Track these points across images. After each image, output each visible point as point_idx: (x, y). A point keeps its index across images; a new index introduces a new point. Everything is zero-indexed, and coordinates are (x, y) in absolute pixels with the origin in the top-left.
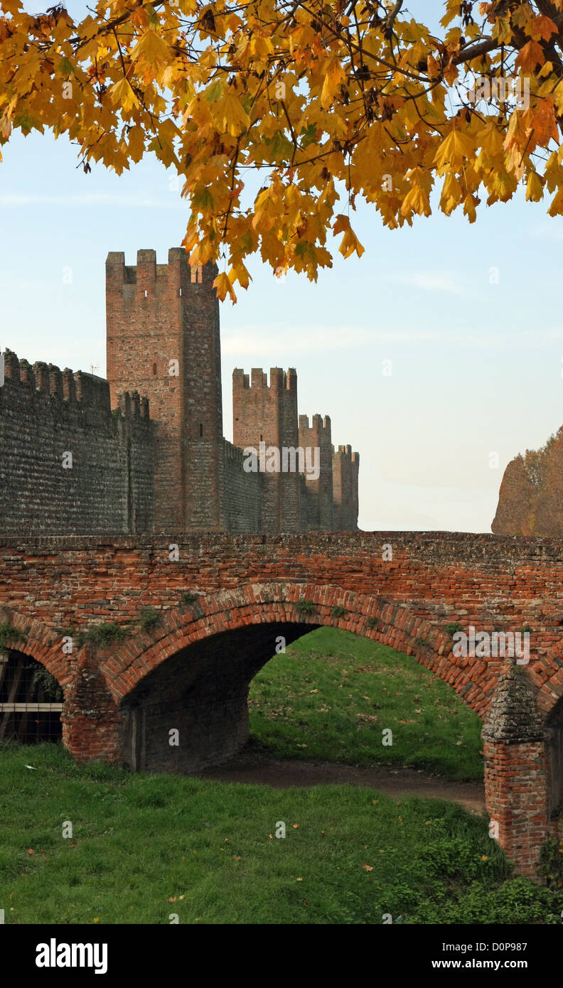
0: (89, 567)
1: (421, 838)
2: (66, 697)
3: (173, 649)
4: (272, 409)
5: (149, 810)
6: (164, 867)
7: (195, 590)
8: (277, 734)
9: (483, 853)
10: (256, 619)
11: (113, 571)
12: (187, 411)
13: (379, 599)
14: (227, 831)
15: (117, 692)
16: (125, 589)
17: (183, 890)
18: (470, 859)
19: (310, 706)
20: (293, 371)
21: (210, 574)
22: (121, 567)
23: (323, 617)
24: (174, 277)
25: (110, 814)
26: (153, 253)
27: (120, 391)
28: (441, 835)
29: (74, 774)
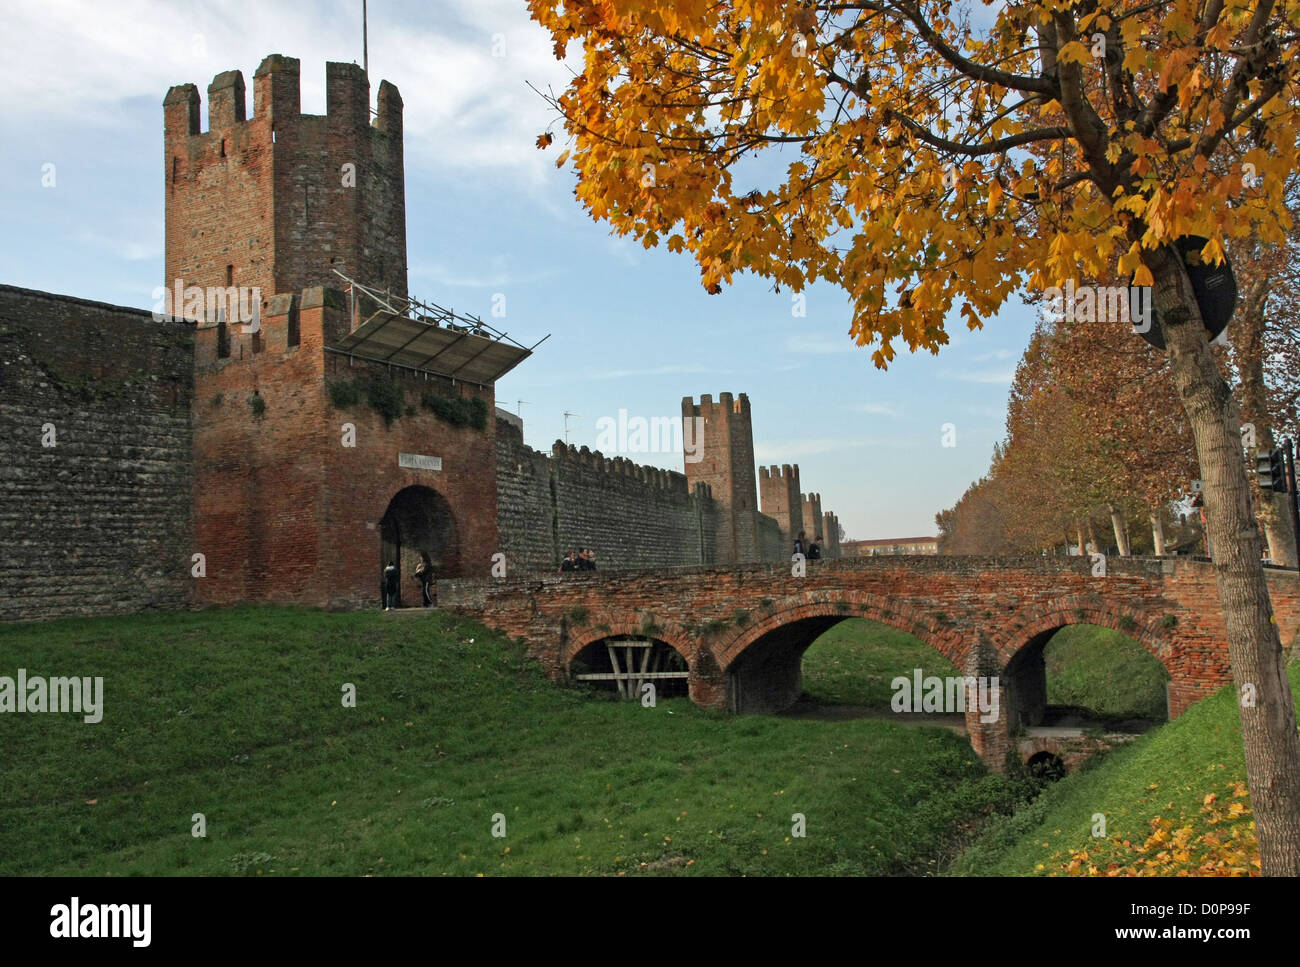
0: (701, 585)
1: (928, 751)
2: (690, 667)
3: (757, 635)
4: (784, 490)
5: (751, 738)
6: (767, 773)
7: (770, 597)
8: (820, 689)
9: (968, 759)
10: (810, 614)
11: (716, 587)
12: (735, 491)
13: (889, 597)
14: (802, 750)
15: (723, 662)
16: (725, 598)
17: (782, 787)
18: (960, 764)
19: (838, 672)
20: (796, 466)
21: (779, 586)
22: (721, 584)
23: (854, 611)
24: (723, 410)
25: (725, 741)
26: (710, 396)
27: (694, 482)
28: (940, 749)
29: (698, 717)
